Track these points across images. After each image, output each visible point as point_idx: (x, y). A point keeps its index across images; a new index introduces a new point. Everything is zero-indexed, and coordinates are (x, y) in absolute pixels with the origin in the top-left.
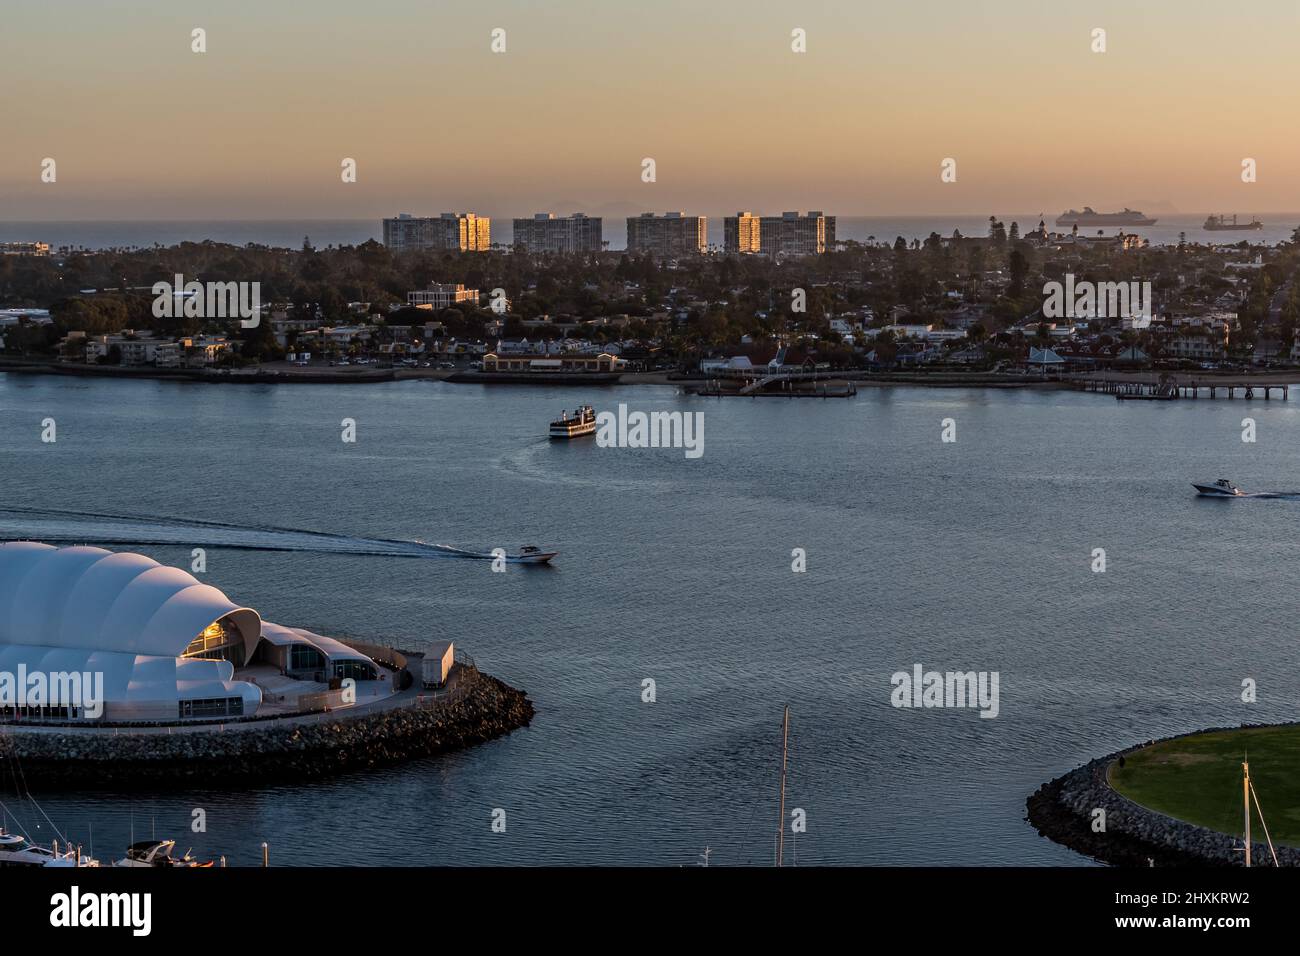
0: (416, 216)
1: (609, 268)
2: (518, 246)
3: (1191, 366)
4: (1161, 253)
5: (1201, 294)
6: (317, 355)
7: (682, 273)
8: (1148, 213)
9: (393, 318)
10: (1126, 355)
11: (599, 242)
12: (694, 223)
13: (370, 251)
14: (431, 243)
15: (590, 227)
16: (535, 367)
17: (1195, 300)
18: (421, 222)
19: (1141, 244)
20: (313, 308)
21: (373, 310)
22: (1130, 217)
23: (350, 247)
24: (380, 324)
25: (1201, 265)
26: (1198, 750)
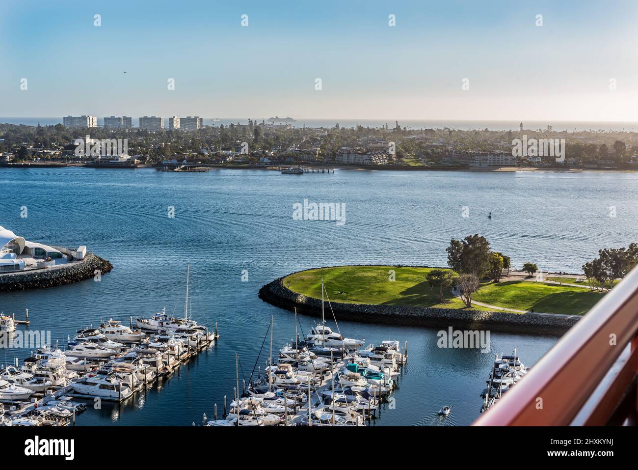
0: (73, 116)
1: (134, 133)
2: (106, 126)
3: (307, 163)
4: (298, 130)
5: (309, 143)
6: (42, 159)
7: (156, 134)
8: (294, 118)
9: (66, 148)
10: (288, 160)
11: (131, 125)
12: (160, 119)
13: (59, 127)
14: (78, 125)
15: (128, 120)
16: (111, 163)
17: (308, 144)
18: (75, 118)
19: (292, 127)
20: (41, 145)
21: (60, 145)
22: (289, 119)
23: (53, 126)
24: (62, 150)
25: (309, 134)
26: (308, 274)
